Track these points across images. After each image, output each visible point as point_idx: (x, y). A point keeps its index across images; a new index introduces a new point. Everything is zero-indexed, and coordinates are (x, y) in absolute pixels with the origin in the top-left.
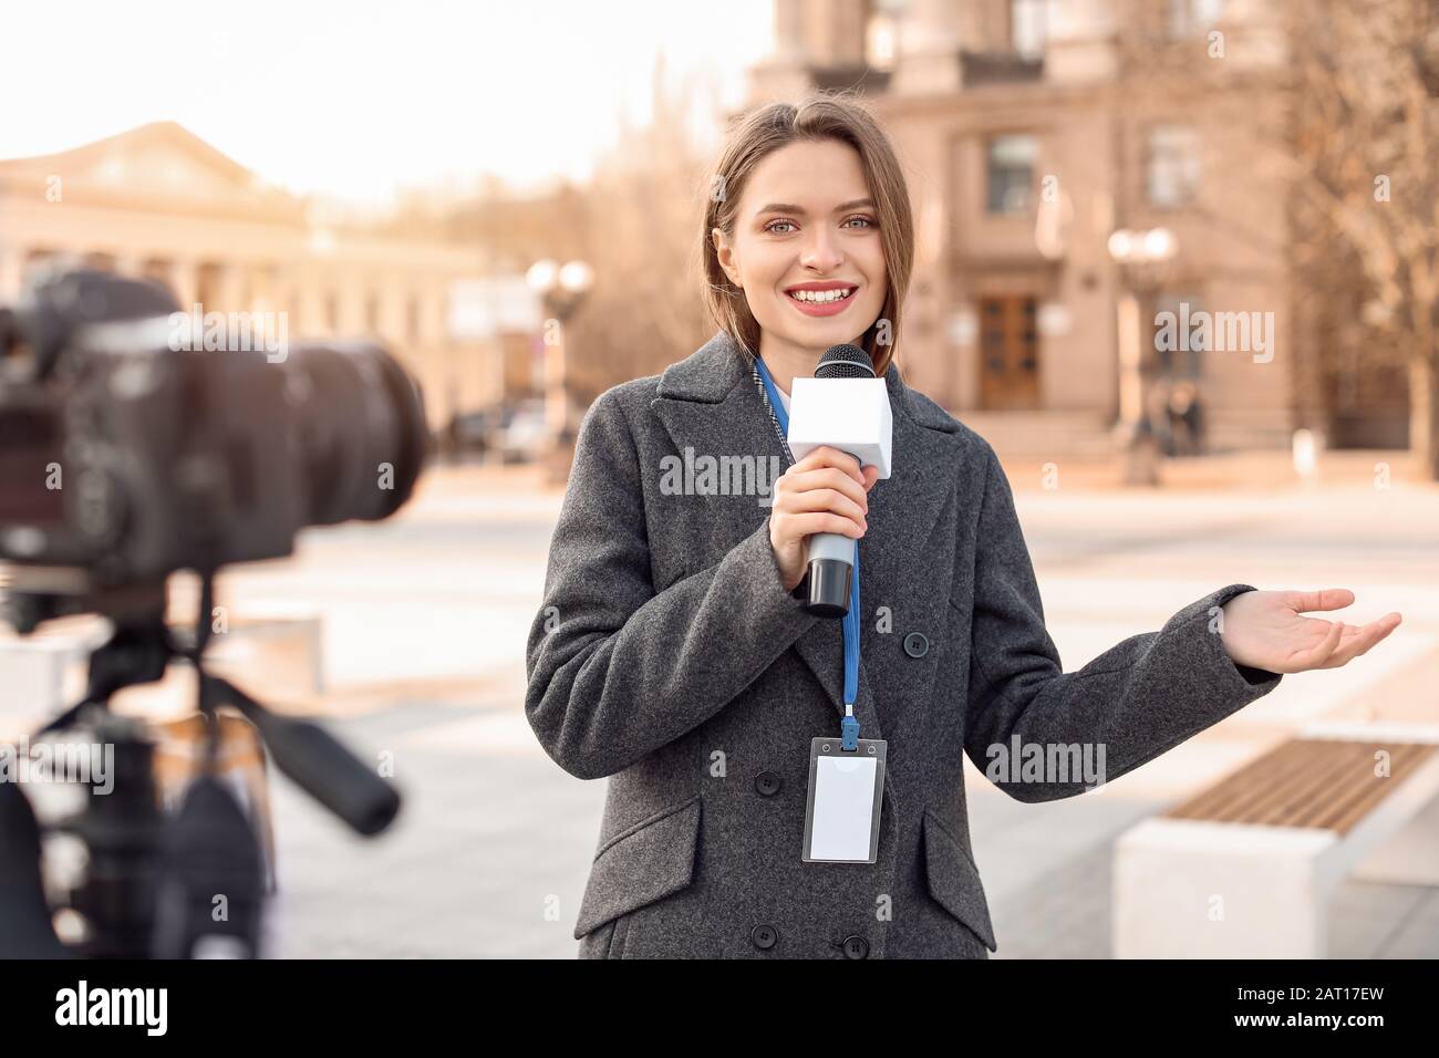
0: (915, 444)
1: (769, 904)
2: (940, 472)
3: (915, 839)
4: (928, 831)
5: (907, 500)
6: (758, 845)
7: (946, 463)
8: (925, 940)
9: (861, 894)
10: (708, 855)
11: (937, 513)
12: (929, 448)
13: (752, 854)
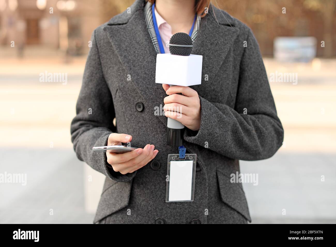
0: (217, 31)
1: (160, 210)
2: (226, 42)
3: (215, 180)
4: (219, 177)
5: (212, 53)
6: (154, 189)
7: (229, 38)
8: (223, 219)
9: (196, 203)
10: (136, 194)
11: (224, 58)
12: (222, 32)
13: (152, 192)
